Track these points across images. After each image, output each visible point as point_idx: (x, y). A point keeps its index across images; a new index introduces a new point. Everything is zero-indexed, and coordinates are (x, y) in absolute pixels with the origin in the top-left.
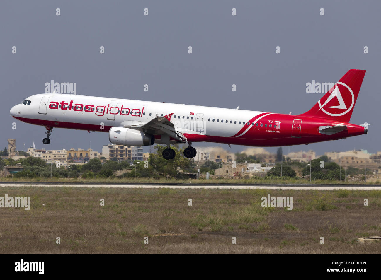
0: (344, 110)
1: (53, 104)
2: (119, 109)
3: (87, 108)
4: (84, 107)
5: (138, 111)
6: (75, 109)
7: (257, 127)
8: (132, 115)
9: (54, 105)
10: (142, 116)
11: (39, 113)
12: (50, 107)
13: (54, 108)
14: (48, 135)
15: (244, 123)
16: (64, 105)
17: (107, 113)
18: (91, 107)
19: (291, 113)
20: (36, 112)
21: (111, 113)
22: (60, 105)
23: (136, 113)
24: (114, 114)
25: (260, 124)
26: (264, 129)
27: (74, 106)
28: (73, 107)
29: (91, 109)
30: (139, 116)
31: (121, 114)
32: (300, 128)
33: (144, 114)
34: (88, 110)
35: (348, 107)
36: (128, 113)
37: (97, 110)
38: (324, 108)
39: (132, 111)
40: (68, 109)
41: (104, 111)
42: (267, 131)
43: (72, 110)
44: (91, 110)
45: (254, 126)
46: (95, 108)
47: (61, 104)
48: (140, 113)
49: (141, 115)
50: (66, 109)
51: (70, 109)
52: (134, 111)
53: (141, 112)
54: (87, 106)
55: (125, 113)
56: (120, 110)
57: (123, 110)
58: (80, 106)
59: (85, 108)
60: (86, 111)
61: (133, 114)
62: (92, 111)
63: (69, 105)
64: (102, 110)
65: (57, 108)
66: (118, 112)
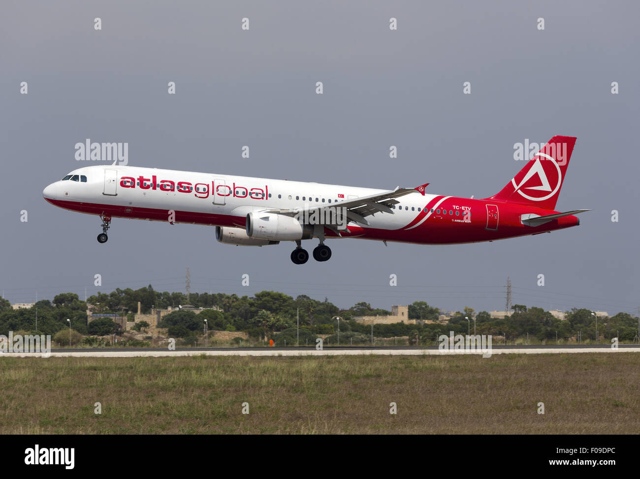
0: (548, 193)
1: (126, 180)
2: (230, 189)
3: (182, 187)
4: (176, 185)
5: (261, 192)
6: (162, 188)
7: (438, 215)
8: (252, 197)
9: (128, 182)
10: (267, 199)
11: (103, 193)
12: (123, 184)
13: (128, 187)
14: (105, 228)
15: (419, 209)
16: (144, 182)
17: (213, 194)
18: (187, 185)
19: (473, 196)
20: (99, 193)
21: (219, 194)
22: (138, 183)
23: (257, 194)
24: (224, 195)
25: (442, 211)
26: (448, 218)
27: (161, 184)
28: (158, 184)
29: (188, 187)
30: (263, 198)
31: (234, 195)
32: (497, 217)
33: (270, 196)
34: (182, 189)
35: (553, 188)
36: (245, 194)
37: (197, 189)
38: (522, 189)
39: (252, 192)
40: (151, 188)
41: (208, 192)
42: (453, 220)
43: (158, 189)
44: (187, 190)
45: (435, 213)
46: (193, 186)
47: (139, 181)
48: (263, 195)
49: (265, 198)
50: (148, 187)
51: (154, 188)
52: (254, 191)
53: (265, 192)
54: (180, 184)
55: (240, 194)
56: (232, 189)
57: (236, 190)
58: (170, 184)
59: (178, 188)
60: (180, 191)
61: (254, 196)
62: (189, 192)
63: (151, 182)
64: (204, 189)
65: (134, 187)
66: (231, 192)
